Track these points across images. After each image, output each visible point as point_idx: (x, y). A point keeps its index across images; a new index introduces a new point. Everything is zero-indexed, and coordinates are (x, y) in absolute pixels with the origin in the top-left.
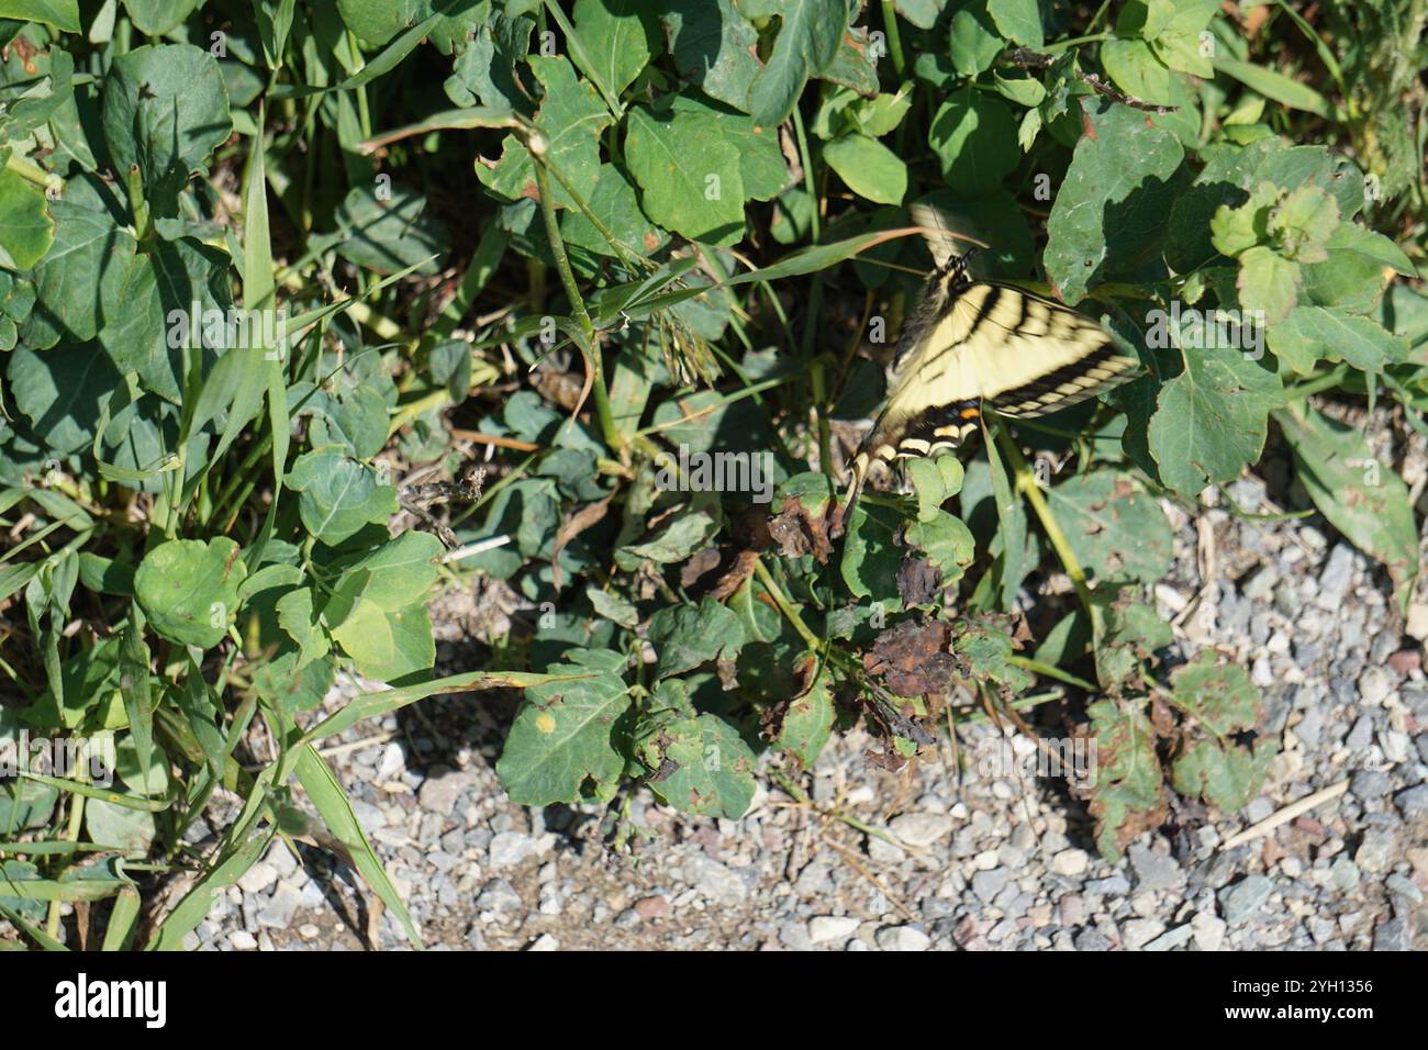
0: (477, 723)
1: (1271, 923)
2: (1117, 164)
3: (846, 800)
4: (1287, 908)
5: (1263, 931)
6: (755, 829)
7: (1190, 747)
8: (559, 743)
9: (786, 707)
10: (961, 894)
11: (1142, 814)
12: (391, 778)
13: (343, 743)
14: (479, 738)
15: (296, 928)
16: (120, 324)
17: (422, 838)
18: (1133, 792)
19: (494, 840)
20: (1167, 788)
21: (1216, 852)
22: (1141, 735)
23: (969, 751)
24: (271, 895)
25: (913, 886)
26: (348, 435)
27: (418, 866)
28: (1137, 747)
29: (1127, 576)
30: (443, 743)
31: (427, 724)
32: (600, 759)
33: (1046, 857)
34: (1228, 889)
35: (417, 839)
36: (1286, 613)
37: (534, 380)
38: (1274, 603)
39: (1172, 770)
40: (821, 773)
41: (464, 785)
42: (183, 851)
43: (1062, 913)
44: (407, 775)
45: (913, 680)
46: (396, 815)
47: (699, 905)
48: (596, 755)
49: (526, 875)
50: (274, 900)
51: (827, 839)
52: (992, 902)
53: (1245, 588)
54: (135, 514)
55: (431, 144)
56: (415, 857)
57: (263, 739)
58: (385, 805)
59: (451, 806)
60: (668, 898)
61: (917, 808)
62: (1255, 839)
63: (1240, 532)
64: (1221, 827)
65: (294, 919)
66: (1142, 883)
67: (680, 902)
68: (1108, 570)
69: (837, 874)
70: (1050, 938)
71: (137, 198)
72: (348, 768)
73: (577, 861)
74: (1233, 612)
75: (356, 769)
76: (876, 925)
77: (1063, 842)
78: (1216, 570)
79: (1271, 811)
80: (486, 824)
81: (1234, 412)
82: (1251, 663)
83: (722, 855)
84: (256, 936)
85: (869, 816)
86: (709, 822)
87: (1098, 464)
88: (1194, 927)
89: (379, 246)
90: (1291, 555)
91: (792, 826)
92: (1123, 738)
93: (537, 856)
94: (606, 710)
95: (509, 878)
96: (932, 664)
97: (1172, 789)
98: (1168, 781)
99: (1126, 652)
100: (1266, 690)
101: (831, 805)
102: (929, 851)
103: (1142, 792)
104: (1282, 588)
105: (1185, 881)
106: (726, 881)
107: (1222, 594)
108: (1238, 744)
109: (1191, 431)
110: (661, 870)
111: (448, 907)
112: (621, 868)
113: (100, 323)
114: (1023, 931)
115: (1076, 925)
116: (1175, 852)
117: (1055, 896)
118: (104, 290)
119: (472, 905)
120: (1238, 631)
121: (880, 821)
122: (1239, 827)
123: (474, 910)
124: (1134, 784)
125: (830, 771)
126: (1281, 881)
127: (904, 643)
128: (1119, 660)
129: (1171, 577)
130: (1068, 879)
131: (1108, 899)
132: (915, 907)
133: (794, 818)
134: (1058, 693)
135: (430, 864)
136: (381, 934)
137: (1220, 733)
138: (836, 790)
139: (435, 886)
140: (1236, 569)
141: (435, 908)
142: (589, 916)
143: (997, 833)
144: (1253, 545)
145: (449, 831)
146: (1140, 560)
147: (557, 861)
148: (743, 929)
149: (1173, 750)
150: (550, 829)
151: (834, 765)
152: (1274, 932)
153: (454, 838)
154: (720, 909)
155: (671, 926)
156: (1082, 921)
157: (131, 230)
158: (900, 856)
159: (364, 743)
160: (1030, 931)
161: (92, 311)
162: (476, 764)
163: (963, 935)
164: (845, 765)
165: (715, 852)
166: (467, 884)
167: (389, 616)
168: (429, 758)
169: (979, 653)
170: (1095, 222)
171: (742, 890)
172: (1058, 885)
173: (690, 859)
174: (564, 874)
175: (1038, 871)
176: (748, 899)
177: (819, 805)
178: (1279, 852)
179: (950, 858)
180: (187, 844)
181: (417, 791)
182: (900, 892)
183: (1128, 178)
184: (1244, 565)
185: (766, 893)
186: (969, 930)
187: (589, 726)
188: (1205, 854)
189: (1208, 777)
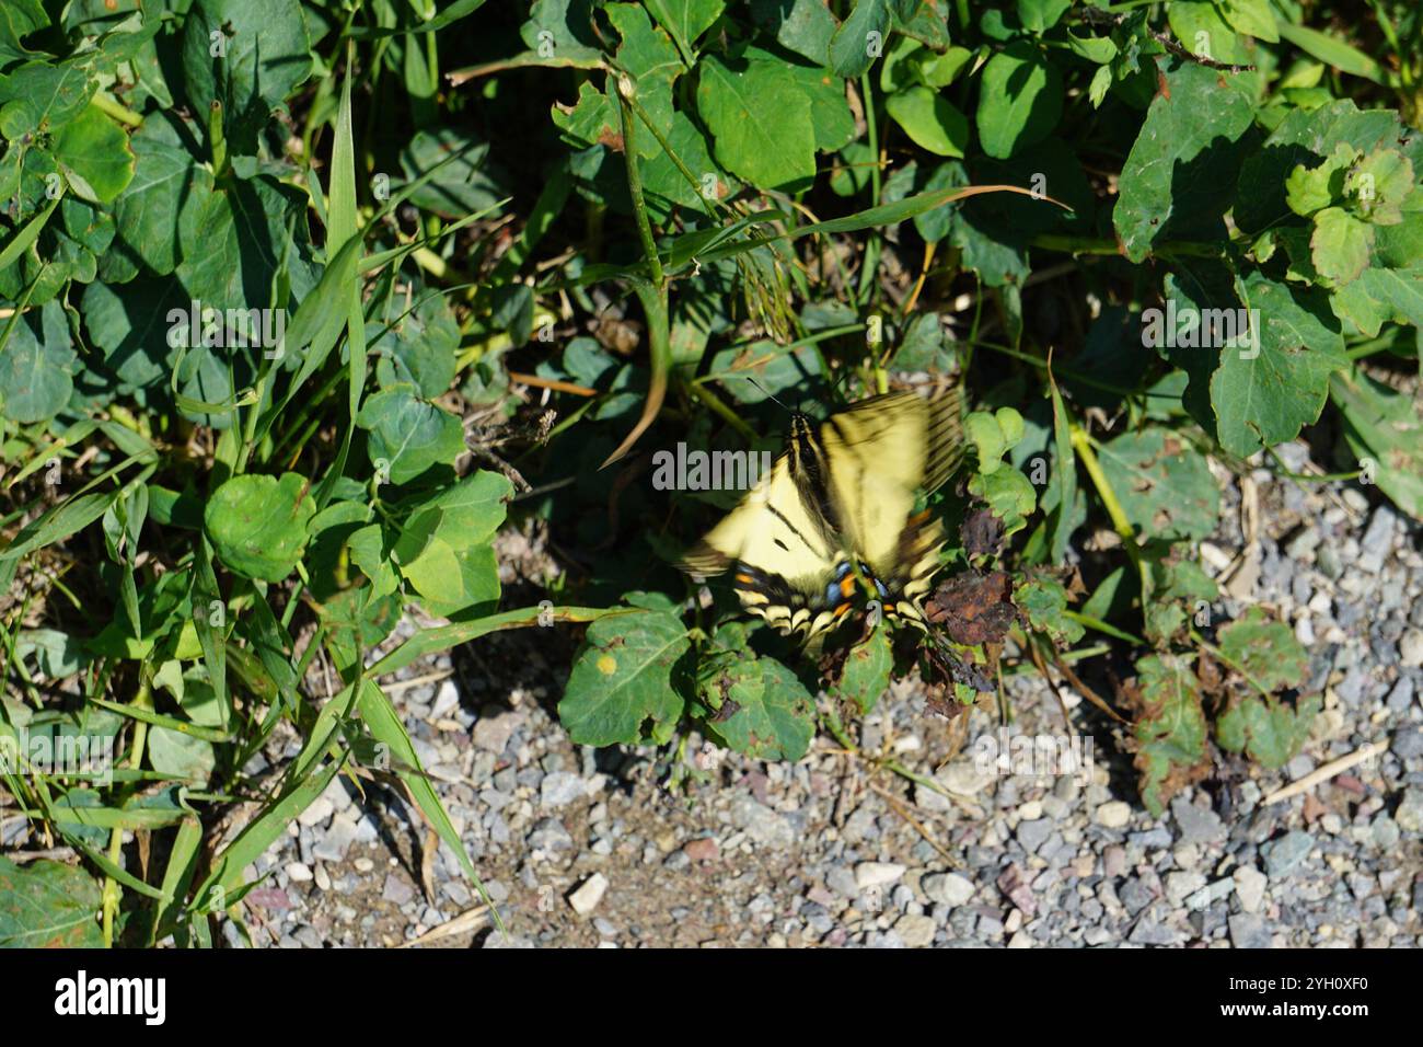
0: (530, 664)
1: (1312, 878)
2: (1188, 124)
3: (893, 749)
4: (1327, 864)
5: (1304, 886)
6: (803, 774)
7: (1234, 704)
8: (620, 684)
9: (846, 654)
10: (1006, 844)
11: (1187, 768)
12: (444, 716)
13: (397, 680)
14: (531, 679)
15: (352, 862)
16: (196, 259)
17: (475, 776)
18: (1178, 746)
19: (546, 780)
20: (1210, 744)
21: (1257, 808)
22: (1187, 690)
23: (1013, 703)
24: (327, 829)
25: (958, 834)
26: (415, 375)
27: (471, 803)
28: (1184, 702)
29: (1177, 533)
30: (495, 683)
31: (481, 664)
32: (660, 701)
33: (1090, 809)
34: (1270, 844)
35: (470, 776)
36: (1328, 573)
37: (591, 325)
38: (1316, 564)
39: (1216, 725)
40: (870, 721)
41: (516, 724)
42: (242, 782)
43: (1105, 864)
44: (461, 714)
45: (974, 629)
46: (449, 753)
47: (747, 848)
48: (656, 696)
49: (577, 814)
50: (330, 833)
51: (874, 786)
52: (1036, 852)
53: (1288, 548)
54: (195, 449)
55: (490, 90)
56: (468, 795)
57: (320, 674)
58: (438, 743)
59: (503, 745)
60: (717, 841)
61: (963, 757)
62: (1296, 796)
63: (1283, 492)
64: (1262, 783)
65: (349, 853)
66: (1185, 836)
67: (730, 844)
68: (1156, 527)
69: (883, 821)
70: (1094, 888)
71: (217, 135)
72: (402, 706)
73: (627, 802)
74: (1276, 571)
75: (410, 706)
76: (920, 872)
77: (1106, 794)
78: (1259, 529)
79: (1311, 768)
80: (537, 764)
81: (1296, 370)
82: (1293, 622)
83: (770, 799)
84: (312, 868)
85: (914, 764)
86: (758, 767)
87: (1147, 422)
88: (1236, 881)
89: (442, 190)
90: (1335, 517)
91: (841, 773)
92: (1170, 692)
93: (587, 796)
94: (666, 652)
95: (559, 817)
96: (993, 614)
97: (1215, 744)
98: (1213, 737)
99: (1176, 608)
100: (1307, 649)
101: (878, 752)
102: (975, 800)
103: (1187, 746)
104: (1325, 549)
105: (1226, 835)
106: (774, 826)
107: (1265, 553)
108: (1281, 702)
109: (1250, 391)
110: (710, 813)
111: (500, 845)
112: (670, 811)
113: (178, 258)
114: (1066, 881)
115: (1119, 876)
116: (1217, 806)
117: (1099, 847)
118: (182, 226)
119: (523, 843)
120: (1280, 591)
121: (926, 769)
122: (1280, 783)
123: (525, 848)
124: (1180, 739)
125: (876, 719)
126: (1321, 838)
127: (966, 591)
128: (1169, 616)
129: (1214, 535)
130: (1111, 830)
131: (1150, 851)
132: (959, 855)
133: (841, 764)
134: (1102, 648)
135: (482, 801)
136: (435, 869)
137: (1266, 691)
138: (883, 738)
139: (487, 823)
140: (1278, 528)
141: (487, 845)
142: (639, 856)
143: (1040, 784)
144: (1296, 505)
145: (501, 770)
146: (1187, 518)
147: (608, 801)
148: (790, 872)
149: (1217, 706)
150: (600, 769)
151: (881, 713)
152: (1315, 888)
153: (507, 777)
154: (768, 853)
155: (719, 868)
156: (1125, 873)
157: (208, 167)
158: (946, 804)
159: (418, 682)
160: (1073, 881)
161: (170, 245)
162: (527, 704)
163: (1008, 883)
164: (892, 714)
165: (764, 797)
166: (518, 823)
167: (458, 554)
168: (482, 700)
169: (1035, 605)
170: (1163, 181)
171: (789, 835)
172: (1101, 836)
173: (739, 803)
174: (615, 815)
175: (1082, 822)
176: (795, 843)
177: (866, 752)
178: (1320, 809)
179: (995, 808)
180: (245, 776)
181: (470, 730)
182: (944, 840)
183: (1197, 139)
184: (1286, 526)
185: (813, 838)
186: (1013, 879)
187: (650, 667)
188: (1247, 809)
189: (1252, 732)
